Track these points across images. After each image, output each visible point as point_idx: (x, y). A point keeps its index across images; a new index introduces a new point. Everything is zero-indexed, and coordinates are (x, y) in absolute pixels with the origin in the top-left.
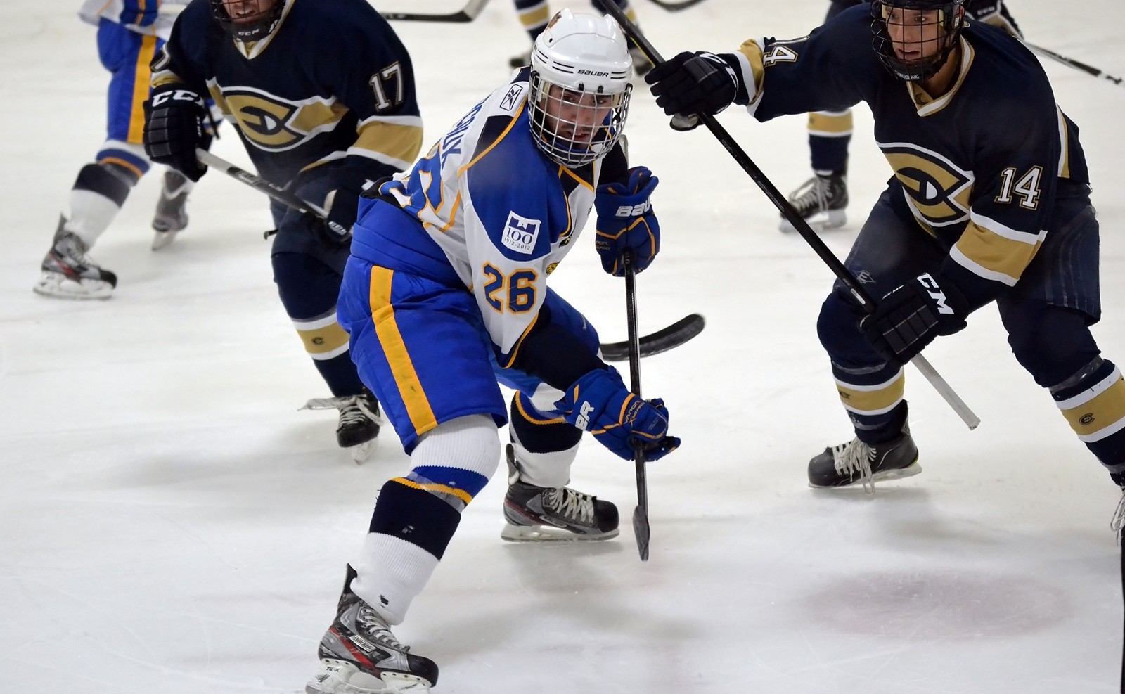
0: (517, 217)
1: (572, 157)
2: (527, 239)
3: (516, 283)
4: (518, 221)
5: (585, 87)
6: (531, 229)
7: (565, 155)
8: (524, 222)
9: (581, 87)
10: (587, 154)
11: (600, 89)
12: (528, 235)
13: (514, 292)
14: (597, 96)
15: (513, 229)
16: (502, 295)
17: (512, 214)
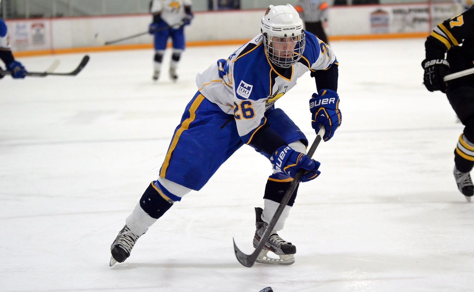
0: (244, 83)
1: (287, 63)
2: (247, 92)
3: (244, 107)
4: (244, 84)
5: (287, 35)
6: (249, 88)
7: (284, 63)
8: (247, 85)
9: (286, 36)
10: (293, 61)
11: (293, 35)
12: (248, 91)
13: (244, 111)
14: (292, 37)
15: (242, 88)
16: (239, 112)
17: (242, 82)
